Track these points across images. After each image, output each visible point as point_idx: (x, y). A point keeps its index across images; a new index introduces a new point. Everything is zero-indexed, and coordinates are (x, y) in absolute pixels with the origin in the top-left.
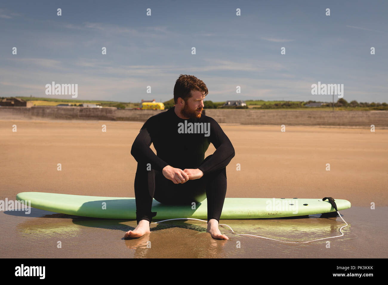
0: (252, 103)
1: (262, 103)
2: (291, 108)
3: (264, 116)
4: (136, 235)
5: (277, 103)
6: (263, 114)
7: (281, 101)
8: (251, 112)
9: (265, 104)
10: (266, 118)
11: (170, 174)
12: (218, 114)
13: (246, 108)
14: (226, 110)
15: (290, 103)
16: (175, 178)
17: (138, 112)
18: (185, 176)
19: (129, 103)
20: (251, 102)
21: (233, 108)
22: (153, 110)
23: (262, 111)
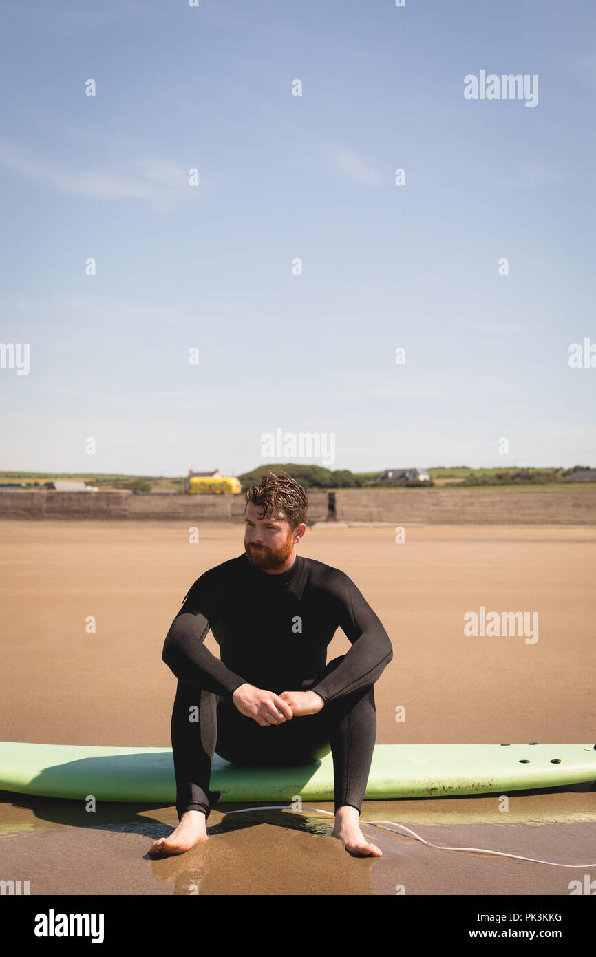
0: (445, 473)
1: (467, 474)
2: (534, 483)
3: (472, 504)
4: (177, 848)
5: (500, 472)
6: (469, 500)
7: (510, 468)
8: (441, 497)
9: (472, 475)
10: (476, 508)
11: (250, 704)
12: (364, 502)
13: (428, 484)
14: (383, 492)
15: (530, 471)
16: (260, 714)
17: (182, 500)
18: (283, 708)
19: (161, 478)
20: (440, 472)
21: (400, 486)
22: (214, 494)
23: (465, 492)
